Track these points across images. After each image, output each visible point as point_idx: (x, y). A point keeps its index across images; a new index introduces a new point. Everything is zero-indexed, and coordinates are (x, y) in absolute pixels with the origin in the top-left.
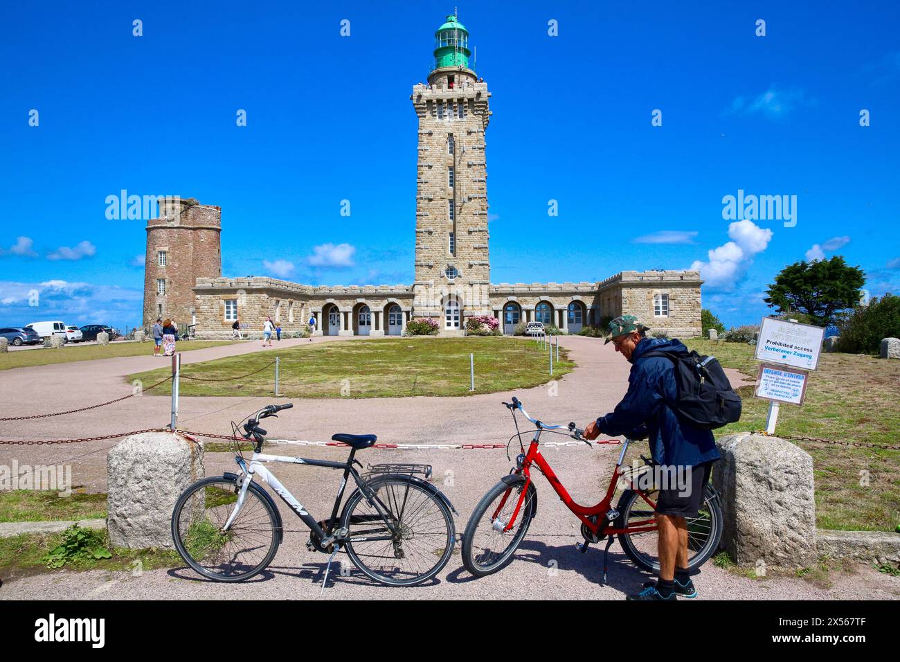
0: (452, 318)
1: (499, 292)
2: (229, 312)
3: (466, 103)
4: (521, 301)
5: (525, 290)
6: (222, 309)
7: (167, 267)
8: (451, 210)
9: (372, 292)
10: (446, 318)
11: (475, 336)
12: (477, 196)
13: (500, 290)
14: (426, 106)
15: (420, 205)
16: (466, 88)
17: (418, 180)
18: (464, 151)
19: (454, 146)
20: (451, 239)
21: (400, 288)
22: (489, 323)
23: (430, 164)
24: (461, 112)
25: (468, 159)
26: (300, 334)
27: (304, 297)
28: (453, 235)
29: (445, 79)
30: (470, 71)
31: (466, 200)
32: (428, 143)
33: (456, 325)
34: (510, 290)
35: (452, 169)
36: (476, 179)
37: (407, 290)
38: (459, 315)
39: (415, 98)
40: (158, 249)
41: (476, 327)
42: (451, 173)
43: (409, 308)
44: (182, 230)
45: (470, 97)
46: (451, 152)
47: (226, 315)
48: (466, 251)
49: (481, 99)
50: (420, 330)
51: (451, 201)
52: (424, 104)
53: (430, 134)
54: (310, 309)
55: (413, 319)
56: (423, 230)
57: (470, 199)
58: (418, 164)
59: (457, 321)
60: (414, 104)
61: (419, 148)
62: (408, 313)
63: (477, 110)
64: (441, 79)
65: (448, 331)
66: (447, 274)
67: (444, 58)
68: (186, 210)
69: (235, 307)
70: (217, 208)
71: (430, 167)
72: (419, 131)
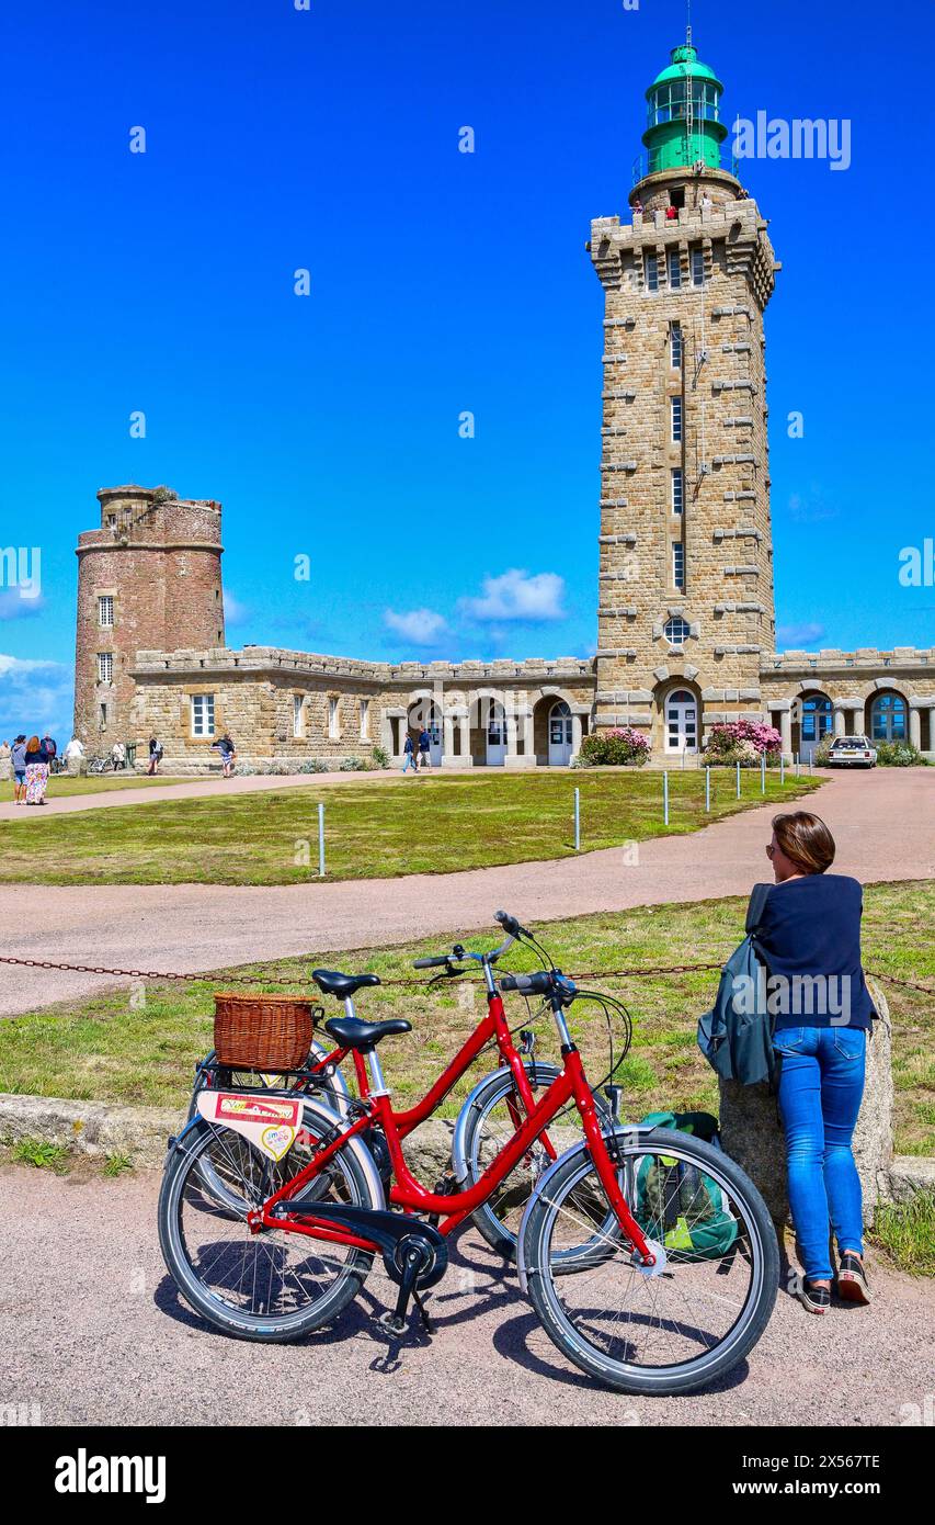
0: (682, 728)
1: (781, 671)
2: (199, 720)
3: (707, 249)
4: (832, 690)
5: (841, 665)
6: (185, 713)
7: (116, 629)
8: (677, 492)
9: (509, 674)
10: (667, 728)
11: (723, 768)
12: (733, 457)
13: (785, 667)
14: (620, 263)
15: (609, 484)
16: (707, 216)
17: (604, 430)
18: (703, 360)
19: (683, 348)
20: (678, 557)
21: (568, 666)
22: (756, 739)
23: (630, 394)
24: (698, 271)
25: (710, 378)
26: (354, 764)
27: (367, 687)
28: (680, 547)
29: (664, 199)
30: (721, 174)
31: (709, 469)
32: (625, 346)
33: (690, 742)
34: (806, 666)
35: (678, 400)
36: (732, 419)
37: (582, 668)
38: (695, 722)
39: (596, 247)
40: (97, 593)
41: (728, 748)
42: (676, 411)
43: (587, 708)
44: (143, 552)
45: (716, 235)
46: (676, 363)
47: (194, 725)
48: (708, 581)
49: (741, 238)
50: (607, 752)
51: (678, 473)
52: (616, 260)
53: (630, 326)
54: (383, 710)
55: (594, 731)
56: (614, 538)
57: (717, 466)
58: (604, 395)
59: (691, 735)
60: (594, 262)
61: (606, 358)
62: (584, 718)
63: (733, 265)
64: (656, 199)
65: (669, 757)
66: (669, 632)
67: (664, 148)
68: (151, 511)
69: (211, 710)
70: (212, 505)
71: (630, 399)
72: (606, 322)
